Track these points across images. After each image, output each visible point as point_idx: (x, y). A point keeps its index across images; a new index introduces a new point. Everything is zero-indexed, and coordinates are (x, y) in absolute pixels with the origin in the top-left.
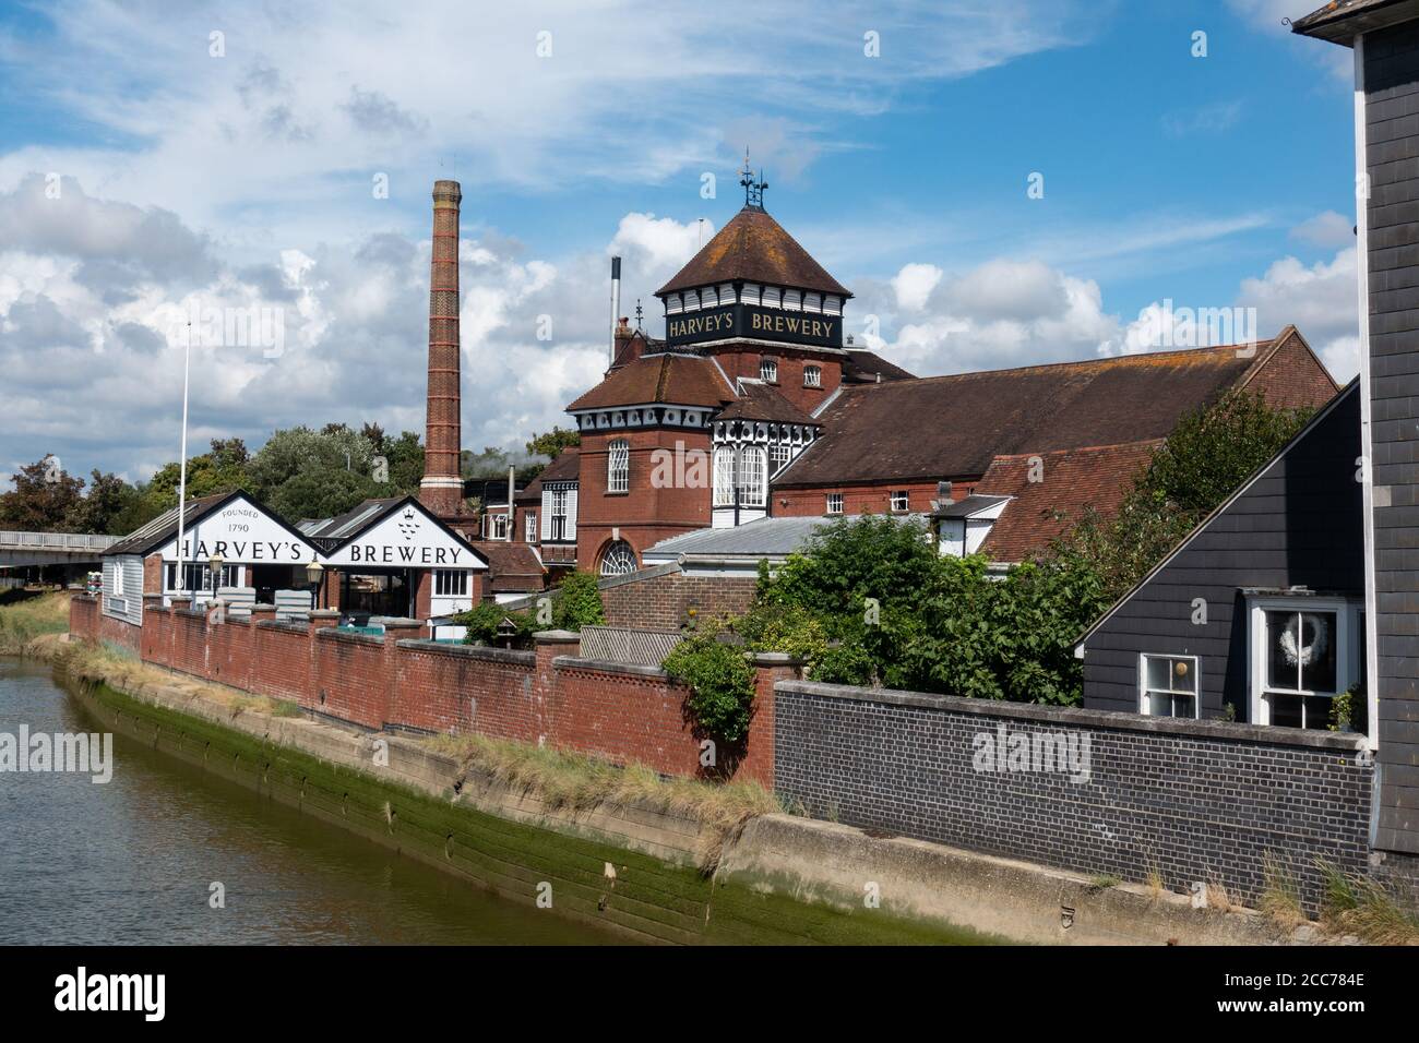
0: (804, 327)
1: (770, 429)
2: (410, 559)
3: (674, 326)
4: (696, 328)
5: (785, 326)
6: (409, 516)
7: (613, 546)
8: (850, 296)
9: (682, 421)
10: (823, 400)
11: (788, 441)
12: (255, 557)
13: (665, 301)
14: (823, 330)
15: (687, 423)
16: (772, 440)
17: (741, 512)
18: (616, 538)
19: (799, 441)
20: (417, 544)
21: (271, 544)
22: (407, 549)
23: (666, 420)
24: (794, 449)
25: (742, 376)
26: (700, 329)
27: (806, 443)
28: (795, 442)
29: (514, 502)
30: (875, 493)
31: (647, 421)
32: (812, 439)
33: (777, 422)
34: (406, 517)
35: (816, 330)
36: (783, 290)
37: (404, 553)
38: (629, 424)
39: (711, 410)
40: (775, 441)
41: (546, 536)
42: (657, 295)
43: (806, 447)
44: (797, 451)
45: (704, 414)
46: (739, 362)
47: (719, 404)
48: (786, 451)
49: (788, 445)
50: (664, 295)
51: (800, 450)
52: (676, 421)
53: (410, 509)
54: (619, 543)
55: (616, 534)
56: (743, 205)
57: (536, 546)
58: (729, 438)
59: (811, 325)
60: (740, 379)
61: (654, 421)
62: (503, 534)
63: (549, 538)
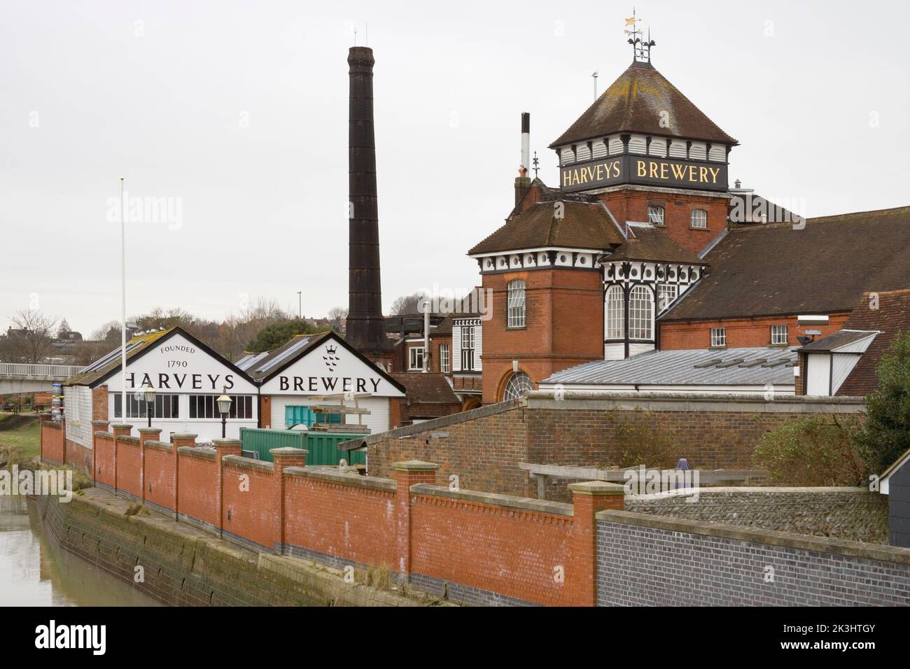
0: (691, 173)
1: (657, 268)
2: (333, 388)
3: (567, 175)
4: (588, 176)
5: (670, 174)
6: (331, 351)
7: (514, 377)
8: (735, 143)
9: (574, 263)
10: (710, 241)
11: (675, 279)
12: (194, 387)
13: (559, 152)
14: (709, 176)
15: (578, 264)
16: (659, 279)
17: (631, 346)
18: (516, 370)
19: (686, 280)
20: (338, 374)
21: (210, 376)
22: (330, 380)
23: (558, 262)
24: (681, 286)
25: (629, 220)
26: (592, 178)
27: (692, 281)
28: (681, 280)
29: (430, 336)
30: (757, 327)
31: (541, 263)
32: (698, 278)
33: (663, 262)
34: (328, 351)
35: (703, 177)
36: (669, 138)
37: (327, 383)
38: (525, 266)
39: (601, 252)
40: (663, 279)
41: (457, 368)
42: (552, 147)
43: (692, 285)
44: (683, 289)
45: (594, 256)
46: (627, 207)
47: (609, 247)
48: (673, 288)
49: (675, 283)
50: (557, 146)
51: (686, 287)
52: (568, 263)
53: (331, 343)
54: (519, 373)
55: (515, 365)
56: (632, 61)
57: (450, 376)
58: (618, 277)
59: (698, 171)
60: (630, 224)
61: (548, 263)
62: (420, 365)
63: (459, 369)
